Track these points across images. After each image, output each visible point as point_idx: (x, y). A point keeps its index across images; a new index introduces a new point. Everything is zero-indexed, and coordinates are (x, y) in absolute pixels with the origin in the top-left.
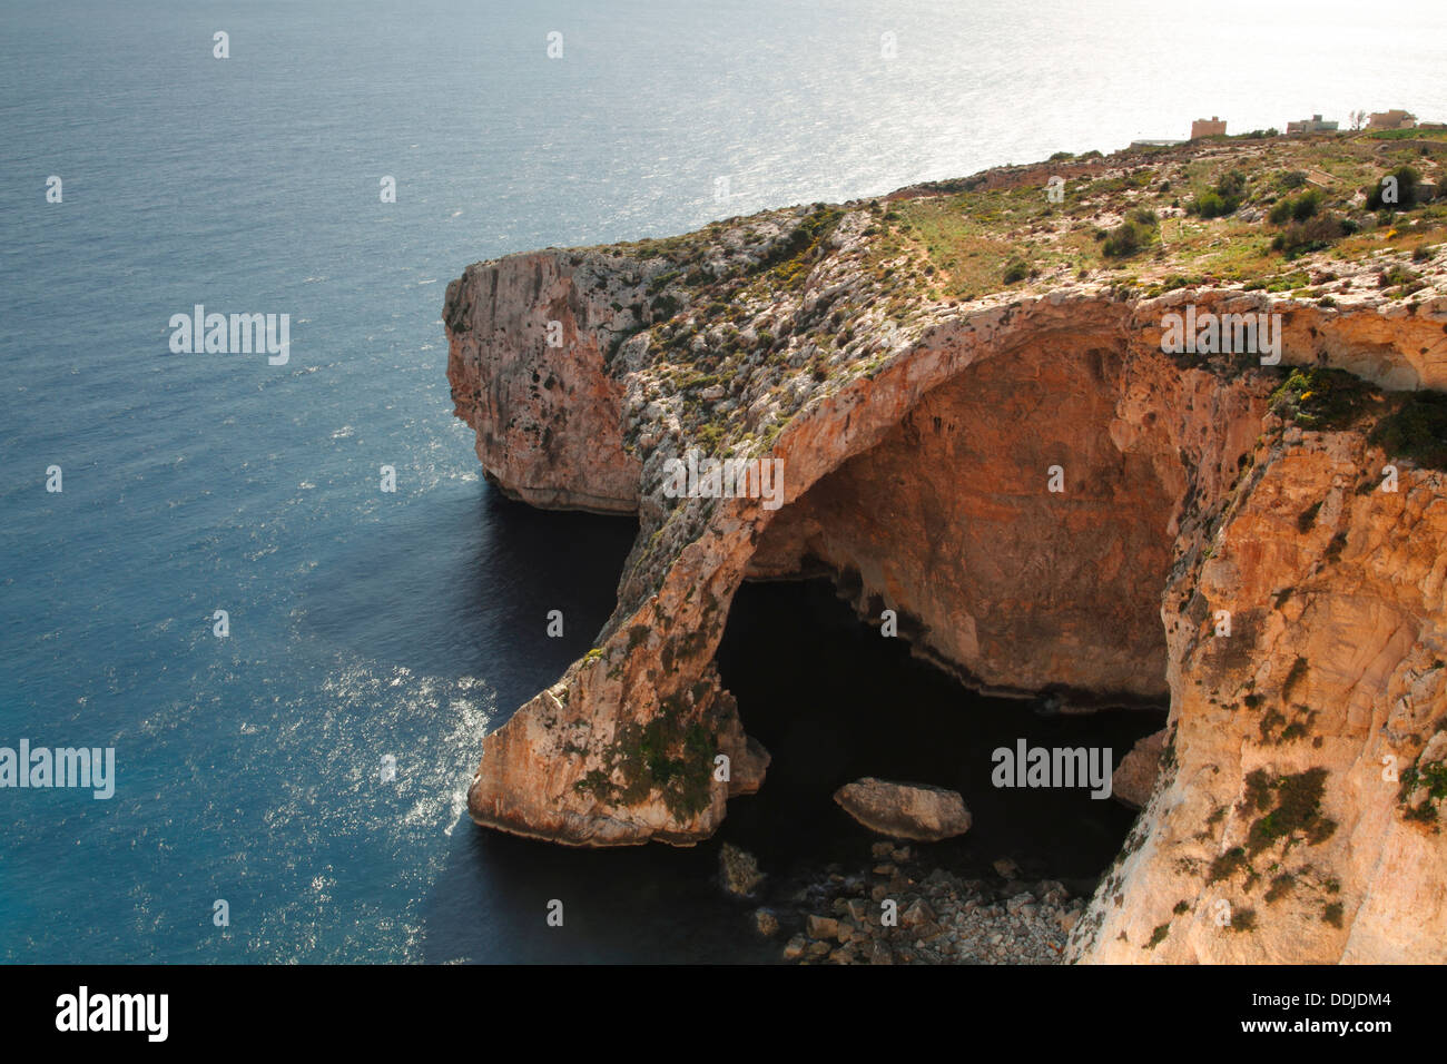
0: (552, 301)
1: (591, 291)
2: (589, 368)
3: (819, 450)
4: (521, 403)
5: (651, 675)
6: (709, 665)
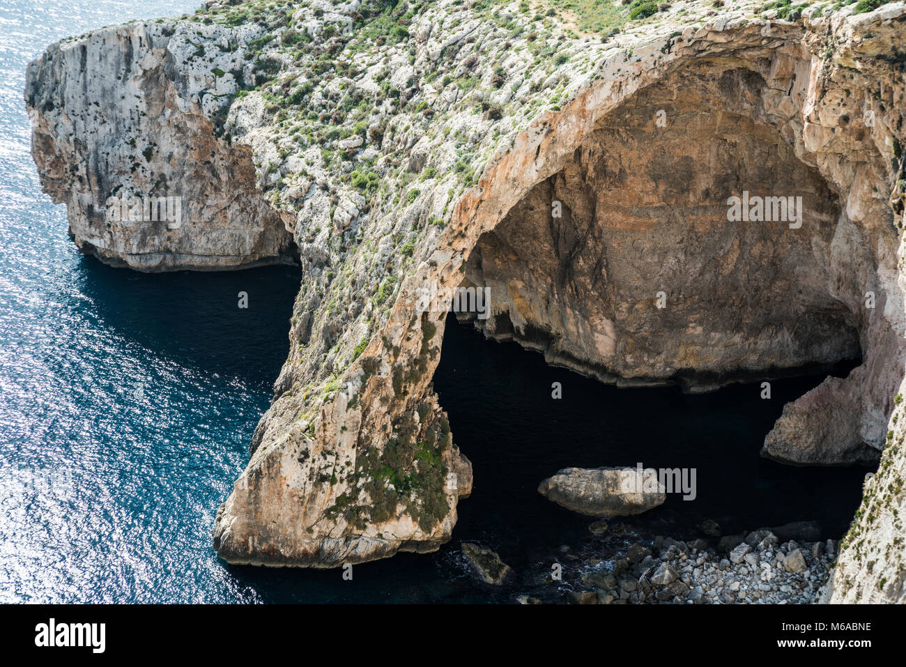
0: (145, 71)
1: (190, 59)
2: (189, 134)
3: (514, 180)
4: (121, 173)
5: (384, 400)
6: (429, 386)
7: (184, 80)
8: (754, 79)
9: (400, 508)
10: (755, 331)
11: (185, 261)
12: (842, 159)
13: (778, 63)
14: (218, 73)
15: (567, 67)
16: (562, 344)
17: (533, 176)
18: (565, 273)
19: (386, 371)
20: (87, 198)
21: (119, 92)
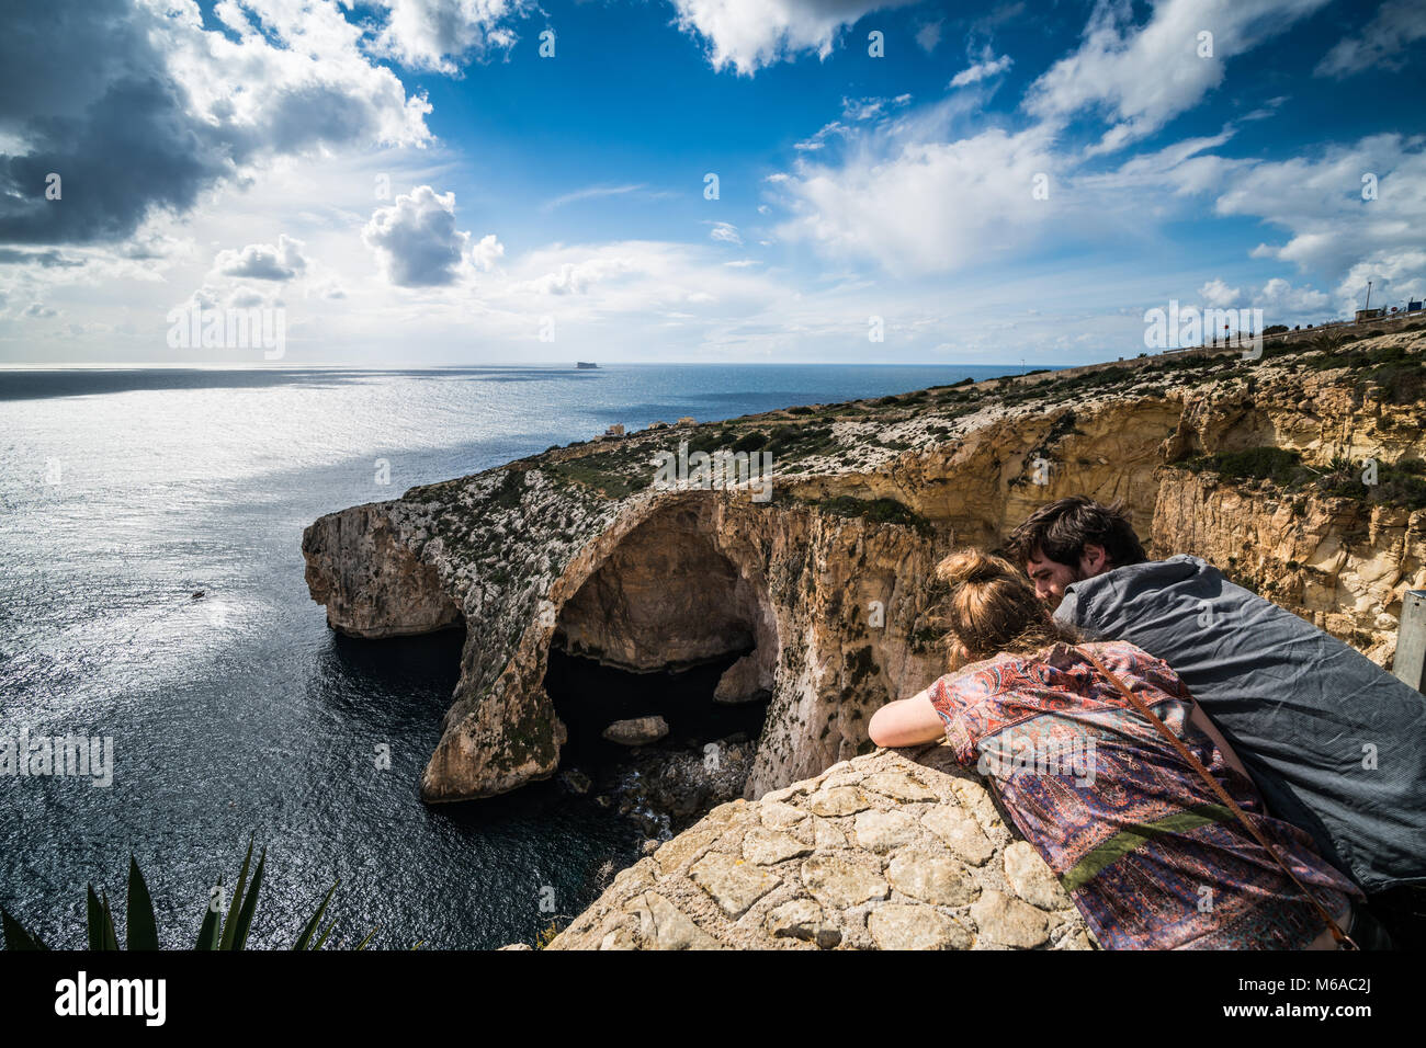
0: (375, 530)
1: (401, 521)
2: (400, 561)
4: (360, 585)
7: (398, 533)
8: (693, 516)
9: (529, 756)
10: (703, 638)
11: (398, 630)
12: (737, 550)
13: (703, 508)
14: (417, 528)
15: (603, 516)
16: (608, 655)
17: (590, 568)
18: (609, 617)
19: (518, 679)
20: (339, 600)
21: (359, 542)
